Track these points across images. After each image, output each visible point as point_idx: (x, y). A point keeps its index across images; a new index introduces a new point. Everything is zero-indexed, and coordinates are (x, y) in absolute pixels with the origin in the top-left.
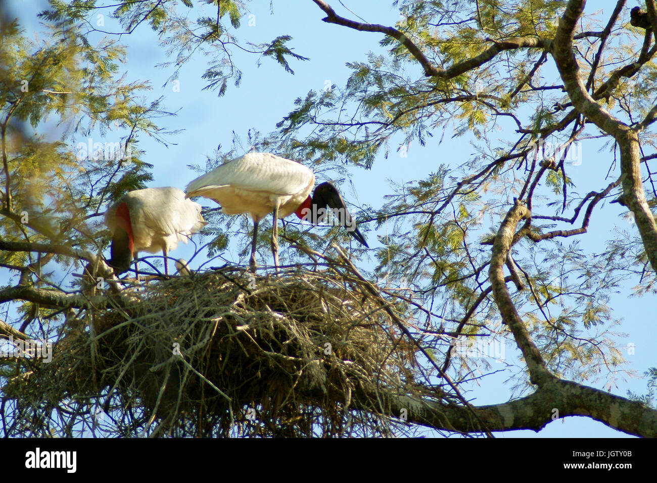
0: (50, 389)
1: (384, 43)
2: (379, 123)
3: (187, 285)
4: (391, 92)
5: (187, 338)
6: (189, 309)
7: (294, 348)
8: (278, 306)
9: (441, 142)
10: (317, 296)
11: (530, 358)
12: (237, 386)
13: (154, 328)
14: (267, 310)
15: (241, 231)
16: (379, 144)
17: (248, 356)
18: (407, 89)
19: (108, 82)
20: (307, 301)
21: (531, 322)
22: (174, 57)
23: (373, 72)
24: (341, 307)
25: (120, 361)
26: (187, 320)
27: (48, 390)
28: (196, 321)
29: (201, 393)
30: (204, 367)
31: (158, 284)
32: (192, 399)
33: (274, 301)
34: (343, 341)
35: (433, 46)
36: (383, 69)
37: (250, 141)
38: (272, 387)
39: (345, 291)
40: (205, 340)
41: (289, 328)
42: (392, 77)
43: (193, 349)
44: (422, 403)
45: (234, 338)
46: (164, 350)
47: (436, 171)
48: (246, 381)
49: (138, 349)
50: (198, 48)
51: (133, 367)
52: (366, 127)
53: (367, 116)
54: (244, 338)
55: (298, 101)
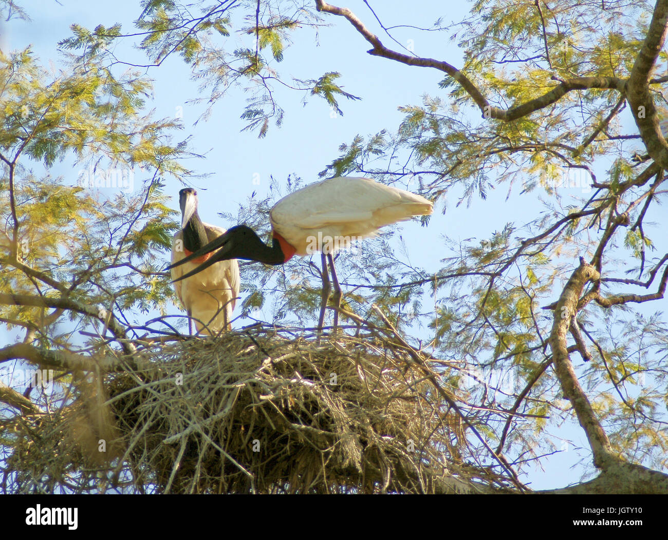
0: (53, 461)
1: (444, 84)
2: (434, 172)
3: (208, 346)
4: (448, 137)
5: (206, 407)
6: (209, 374)
7: (326, 422)
8: (310, 373)
9: (508, 198)
10: (354, 363)
11: (594, 438)
12: (262, 462)
13: (170, 394)
14: (296, 377)
15: (278, 288)
16: (436, 198)
17: (274, 428)
18: (467, 135)
19: (133, 118)
20: (342, 369)
21: (606, 403)
22: (208, 92)
23: (428, 116)
24: (380, 376)
25: (131, 430)
26: (207, 386)
27: (50, 462)
28: (217, 387)
29: (221, 468)
30: (225, 440)
31: (175, 346)
32: (211, 476)
33: (305, 368)
34: (381, 414)
35: (499, 88)
36: (440, 113)
37: (289, 187)
38: (301, 464)
39: (385, 359)
40: (226, 410)
41: (322, 399)
42: (450, 122)
43: (212, 420)
44: (470, 486)
45: (258, 409)
46: (180, 419)
47: (500, 230)
48: (272, 457)
49: (151, 418)
50: (234, 83)
51: (145, 438)
52: (420, 177)
53: (420, 164)
54: (270, 409)
55: (343, 147)
